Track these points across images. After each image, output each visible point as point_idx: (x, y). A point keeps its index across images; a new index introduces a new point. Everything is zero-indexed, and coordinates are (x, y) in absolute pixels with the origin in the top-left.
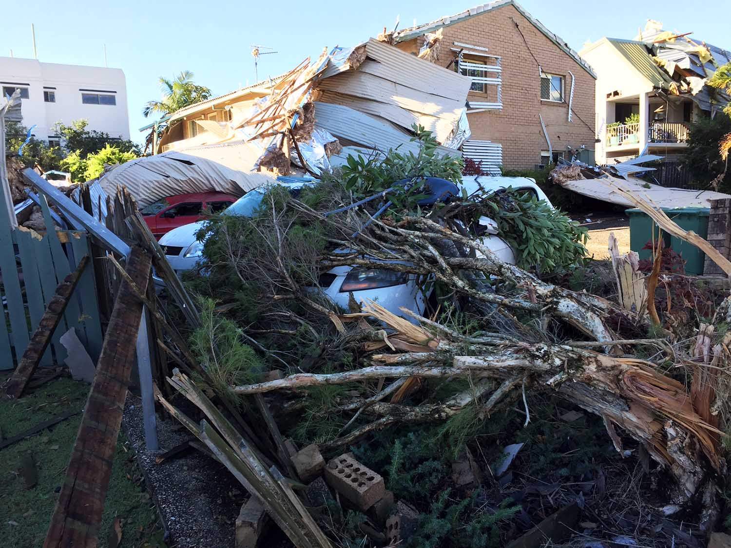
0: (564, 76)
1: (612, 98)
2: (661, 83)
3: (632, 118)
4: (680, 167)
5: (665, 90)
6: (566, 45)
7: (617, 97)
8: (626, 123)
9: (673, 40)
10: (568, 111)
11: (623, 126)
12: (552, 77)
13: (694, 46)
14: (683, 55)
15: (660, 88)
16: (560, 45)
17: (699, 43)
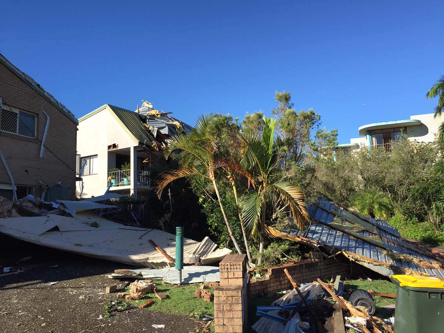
0: (38, 115)
1: (112, 149)
2: (145, 140)
3: (126, 165)
4: (143, 205)
5: (149, 146)
6: (38, 85)
7: (115, 149)
8: (122, 169)
9: (159, 116)
10: (40, 148)
11: (120, 171)
12: (20, 112)
13: (172, 121)
14: (164, 125)
15: (144, 144)
16: (31, 84)
17: (176, 120)
